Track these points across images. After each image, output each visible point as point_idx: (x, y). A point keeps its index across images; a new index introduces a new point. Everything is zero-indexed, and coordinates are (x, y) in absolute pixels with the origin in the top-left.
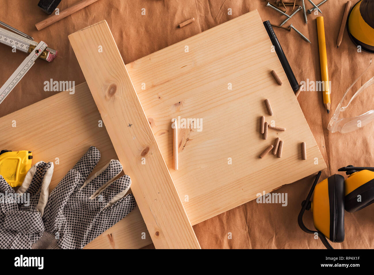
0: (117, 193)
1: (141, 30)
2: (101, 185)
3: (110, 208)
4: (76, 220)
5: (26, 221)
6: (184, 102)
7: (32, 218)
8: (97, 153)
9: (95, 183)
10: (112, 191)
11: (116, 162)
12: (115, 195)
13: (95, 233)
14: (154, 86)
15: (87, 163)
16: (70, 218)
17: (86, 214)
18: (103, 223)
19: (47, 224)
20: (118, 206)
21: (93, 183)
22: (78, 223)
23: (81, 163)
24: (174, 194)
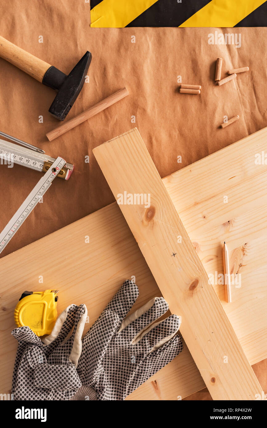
0: (165, 336)
1: (174, 133)
2: (144, 327)
3: (156, 354)
4: (114, 368)
5: (60, 378)
6: (234, 221)
7: (67, 374)
8: (135, 288)
9: (136, 325)
10: (158, 335)
11: (161, 301)
12: (162, 338)
13: (138, 382)
14: (197, 203)
15: (125, 301)
16: (107, 366)
17: (126, 361)
18: (147, 371)
19: (82, 377)
20: (165, 351)
21: (133, 325)
22: (116, 371)
23: (117, 302)
24: (230, 333)
